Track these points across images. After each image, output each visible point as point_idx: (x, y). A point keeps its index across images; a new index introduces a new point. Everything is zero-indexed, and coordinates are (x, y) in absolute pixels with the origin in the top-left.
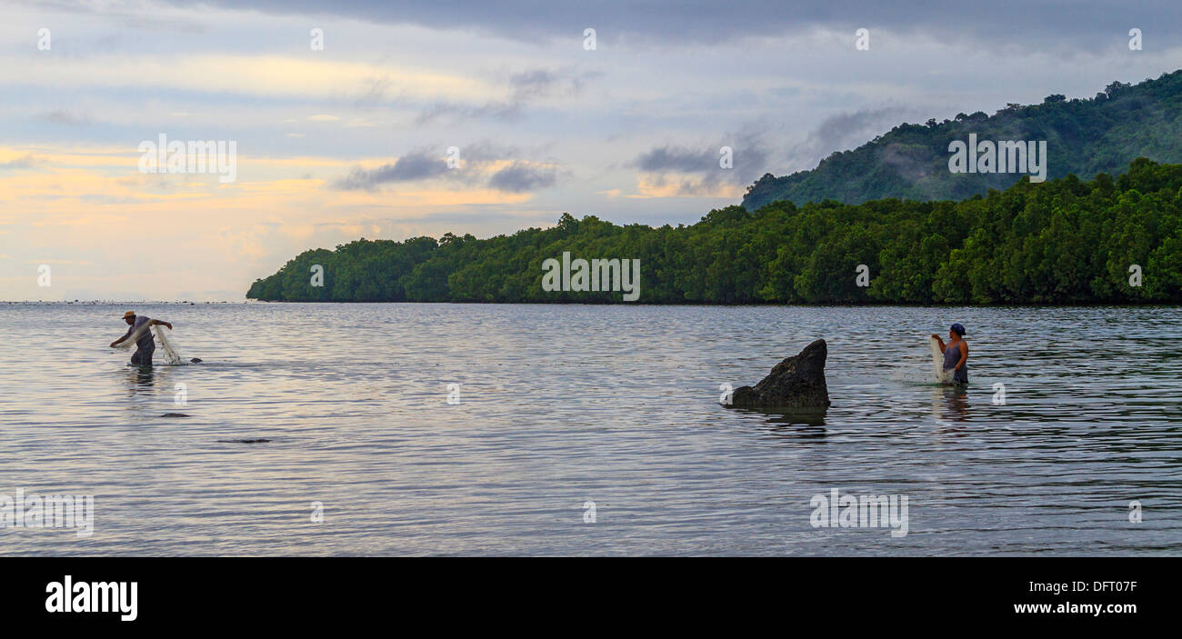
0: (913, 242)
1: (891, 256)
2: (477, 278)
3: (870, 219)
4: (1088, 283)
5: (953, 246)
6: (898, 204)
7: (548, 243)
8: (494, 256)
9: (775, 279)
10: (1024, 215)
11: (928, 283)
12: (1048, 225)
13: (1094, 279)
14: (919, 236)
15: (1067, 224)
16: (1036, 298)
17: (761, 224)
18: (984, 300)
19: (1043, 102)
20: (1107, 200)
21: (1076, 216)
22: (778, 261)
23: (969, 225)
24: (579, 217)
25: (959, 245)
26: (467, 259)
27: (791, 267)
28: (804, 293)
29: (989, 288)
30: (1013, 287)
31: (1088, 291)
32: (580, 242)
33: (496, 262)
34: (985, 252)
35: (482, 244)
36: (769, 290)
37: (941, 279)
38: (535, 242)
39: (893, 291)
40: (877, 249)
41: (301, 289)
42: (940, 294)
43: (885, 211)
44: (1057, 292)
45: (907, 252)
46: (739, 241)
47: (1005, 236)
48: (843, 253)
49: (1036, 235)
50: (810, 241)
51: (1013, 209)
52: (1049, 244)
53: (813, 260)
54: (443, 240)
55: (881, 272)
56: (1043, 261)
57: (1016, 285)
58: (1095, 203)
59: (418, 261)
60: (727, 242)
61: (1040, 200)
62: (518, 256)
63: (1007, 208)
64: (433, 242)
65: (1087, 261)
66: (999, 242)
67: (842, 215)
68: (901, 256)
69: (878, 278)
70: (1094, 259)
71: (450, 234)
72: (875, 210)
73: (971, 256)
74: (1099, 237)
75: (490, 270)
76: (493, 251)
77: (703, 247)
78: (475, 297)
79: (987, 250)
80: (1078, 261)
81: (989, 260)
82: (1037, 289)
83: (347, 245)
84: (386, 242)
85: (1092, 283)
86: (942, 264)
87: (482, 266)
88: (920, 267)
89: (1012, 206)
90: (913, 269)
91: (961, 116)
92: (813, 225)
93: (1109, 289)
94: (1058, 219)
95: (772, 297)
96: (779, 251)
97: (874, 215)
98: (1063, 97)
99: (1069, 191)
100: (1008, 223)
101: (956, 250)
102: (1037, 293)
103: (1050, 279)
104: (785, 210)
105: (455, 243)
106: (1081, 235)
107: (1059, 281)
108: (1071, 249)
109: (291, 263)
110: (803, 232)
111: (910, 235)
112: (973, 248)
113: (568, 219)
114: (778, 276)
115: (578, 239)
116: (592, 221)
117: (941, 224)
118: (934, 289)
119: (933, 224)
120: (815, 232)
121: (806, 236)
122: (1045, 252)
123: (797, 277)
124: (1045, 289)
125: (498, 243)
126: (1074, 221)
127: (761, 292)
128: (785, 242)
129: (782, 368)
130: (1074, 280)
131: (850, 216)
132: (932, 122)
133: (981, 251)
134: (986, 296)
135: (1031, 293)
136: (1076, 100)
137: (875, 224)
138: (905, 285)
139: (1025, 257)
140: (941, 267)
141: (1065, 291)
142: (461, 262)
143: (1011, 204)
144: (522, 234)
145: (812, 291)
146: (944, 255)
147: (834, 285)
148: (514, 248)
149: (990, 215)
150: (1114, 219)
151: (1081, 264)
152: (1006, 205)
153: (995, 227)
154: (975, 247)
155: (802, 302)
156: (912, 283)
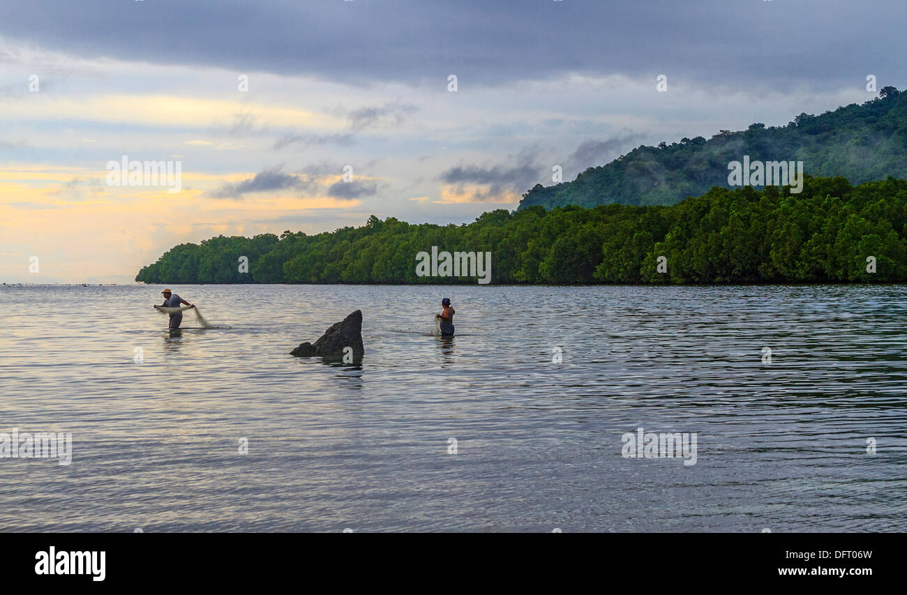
0: (626, 237)
1: (611, 247)
2: (305, 265)
3: (598, 219)
4: (757, 268)
5: (657, 240)
6: (621, 208)
7: (359, 238)
8: (319, 248)
9: (526, 265)
10: (709, 216)
11: (638, 268)
12: (727, 224)
13: (761, 265)
14: (632, 233)
15: (742, 223)
16: (718, 279)
17: (519, 224)
18: (679, 281)
19: (748, 129)
20: (772, 205)
21: (749, 217)
22: (528, 252)
23: (669, 224)
24: (383, 218)
25: (662, 239)
26: (300, 251)
27: (538, 256)
28: (546, 275)
29: (683, 272)
30: (701, 271)
31: (757, 274)
32: (382, 237)
33: (319, 253)
34: (680, 244)
35: (311, 239)
36: (521, 274)
37: (647, 265)
38: (349, 237)
39: (612, 274)
40: (601, 242)
41: (174, 273)
42: (646, 276)
43: (610, 214)
44: (734, 274)
45: (623, 244)
46: (499, 236)
47: (695, 232)
48: (575, 246)
49: (718, 231)
50: (552, 236)
51: (702, 211)
52: (728, 238)
53: (553, 251)
54: (283, 236)
55: (604, 260)
56: (723, 251)
57: (703, 270)
58: (763, 207)
59: (263, 253)
60: (491, 237)
61: (721, 205)
62: (336, 248)
63: (697, 211)
64: (275, 238)
65: (756, 251)
66: (690, 237)
67: (578, 216)
68: (618, 247)
69: (602, 264)
70: (761, 249)
71: (288, 232)
72: (604, 212)
73: (669, 248)
74: (765, 233)
75: (315, 259)
76: (318, 244)
77: (472, 241)
78: (304, 279)
79: (683, 242)
80: (748, 251)
81: (683, 251)
82: (718, 272)
83: (209, 240)
84: (239, 238)
85: (759, 268)
86: (648, 253)
87: (308, 256)
88: (632, 256)
89: (701, 210)
90: (627, 258)
91: (685, 140)
92: (554, 224)
93: (772, 272)
94: (734, 218)
95: (523, 279)
96: (529, 244)
97: (601, 217)
98: (763, 125)
99: (745, 198)
100: (697, 221)
101: (659, 243)
102: (717, 275)
103: (728, 265)
104: (537, 213)
105: (291, 238)
106: (752, 231)
107: (735, 266)
108: (743, 242)
109: (167, 255)
110: (547, 229)
111: (625, 231)
112: (671, 241)
113: (374, 219)
114: (528, 263)
115: (381, 235)
116: (392, 221)
117: (648, 223)
118: (642, 273)
119: (643, 223)
120: (556, 229)
121: (549, 233)
122: (724, 244)
123: (541, 263)
124: (724, 272)
125: (321, 238)
126: (747, 221)
127: (514, 275)
128: (533, 237)
129: (331, 330)
130: (746, 265)
131: (584, 217)
132: (663, 145)
133: (677, 244)
134: (680, 278)
135: (714, 276)
136: (773, 128)
137: (601, 223)
138: (621, 270)
139: (709, 248)
140: (647, 255)
141: (739, 274)
142: (294, 253)
143: (700, 208)
144: (340, 232)
145: (552, 274)
146: (650, 246)
147: (569, 269)
148: (334, 243)
149: (685, 217)
150: (776, 219)
151: (750, 253)
152: (697, 209)
153: (688, 225)
154: (672, 240)
155: (545, 282)
156: (625, 268)
